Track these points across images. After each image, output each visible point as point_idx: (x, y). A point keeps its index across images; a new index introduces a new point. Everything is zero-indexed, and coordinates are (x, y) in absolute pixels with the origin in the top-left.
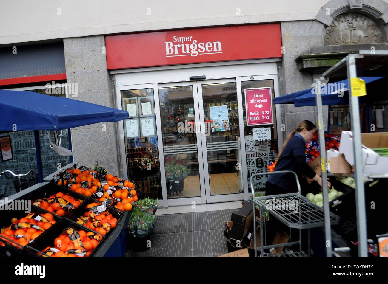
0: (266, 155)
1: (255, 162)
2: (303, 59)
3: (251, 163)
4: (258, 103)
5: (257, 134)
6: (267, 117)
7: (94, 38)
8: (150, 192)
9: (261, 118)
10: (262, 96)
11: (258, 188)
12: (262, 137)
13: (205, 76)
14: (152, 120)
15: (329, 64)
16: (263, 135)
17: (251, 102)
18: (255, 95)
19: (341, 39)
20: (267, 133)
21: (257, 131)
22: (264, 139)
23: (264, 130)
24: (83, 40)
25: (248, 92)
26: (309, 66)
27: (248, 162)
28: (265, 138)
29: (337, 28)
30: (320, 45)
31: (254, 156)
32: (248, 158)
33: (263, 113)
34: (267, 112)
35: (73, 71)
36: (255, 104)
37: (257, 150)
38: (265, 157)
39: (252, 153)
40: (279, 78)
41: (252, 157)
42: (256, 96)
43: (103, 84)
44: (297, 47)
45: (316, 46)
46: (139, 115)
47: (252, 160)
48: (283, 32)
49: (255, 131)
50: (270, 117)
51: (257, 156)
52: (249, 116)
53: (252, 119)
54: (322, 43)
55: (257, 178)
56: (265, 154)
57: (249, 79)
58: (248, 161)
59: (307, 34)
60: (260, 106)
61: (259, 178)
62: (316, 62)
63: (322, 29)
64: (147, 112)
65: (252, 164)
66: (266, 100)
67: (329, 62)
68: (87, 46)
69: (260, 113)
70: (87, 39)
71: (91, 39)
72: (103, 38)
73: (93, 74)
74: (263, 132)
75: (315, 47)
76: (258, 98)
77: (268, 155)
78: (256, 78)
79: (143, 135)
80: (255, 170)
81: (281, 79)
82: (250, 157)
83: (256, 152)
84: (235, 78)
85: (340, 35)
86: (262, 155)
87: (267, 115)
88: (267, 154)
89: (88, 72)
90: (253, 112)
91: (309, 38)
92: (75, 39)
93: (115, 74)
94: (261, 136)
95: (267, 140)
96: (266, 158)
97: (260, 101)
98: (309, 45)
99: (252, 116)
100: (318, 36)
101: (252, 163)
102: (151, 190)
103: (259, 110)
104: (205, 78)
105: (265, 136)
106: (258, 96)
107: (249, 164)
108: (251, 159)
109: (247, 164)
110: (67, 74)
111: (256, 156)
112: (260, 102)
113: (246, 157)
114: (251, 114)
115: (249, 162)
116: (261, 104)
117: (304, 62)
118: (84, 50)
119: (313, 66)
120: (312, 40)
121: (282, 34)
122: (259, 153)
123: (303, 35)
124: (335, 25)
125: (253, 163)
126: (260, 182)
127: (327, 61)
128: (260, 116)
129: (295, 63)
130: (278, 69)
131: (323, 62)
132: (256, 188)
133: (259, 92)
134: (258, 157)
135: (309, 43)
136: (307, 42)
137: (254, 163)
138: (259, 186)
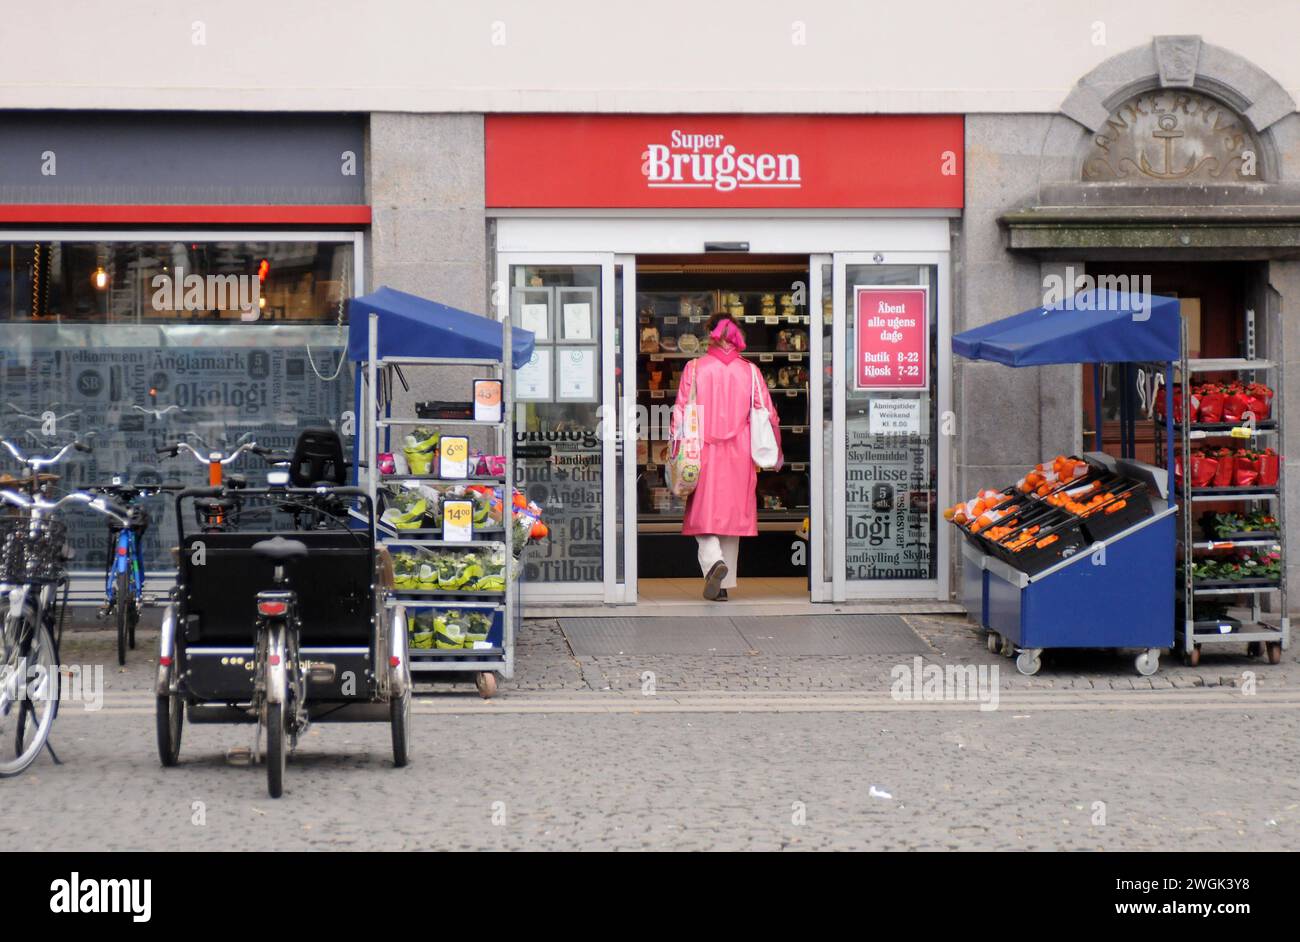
0: (904, 477)
1: (870, 495)
2: (1011, 226)
3: (857, 497)
4: (891, 330)
5: (882, 415)
6: (913, 371)
7: (457, 120)
8: (568, 558)
9: (894, 370)
10: (901, 309)
11: (874, 569)
12: (895, 423)
13: (748, 244)
14: (589, 355)
15: (1080, 241)
16: (898, 420)
17: (871, 323)
18: (881, 306)
19: (1139, 162)
20: (908, 416)
21: (882, 407)
22: (898, 430)
23: (900, 406)
24: (426, 121)
25: (864, 296)
26: (1026, 244)
27: (851, 495)
28: (903, 429)
29: (1128, 130)
30: (1067, 182)
31: (868, 477)
32: (850, 482)
33: (901, 357)
34: (913, 357)
35: (391, 202)
36: (880, 330)
37: (880, 462)
38: (899, 481)
39: (863, 468)
40: (953, 262)
41: (861, 479)
42: (885, 308)
43: (472, 248)
44: (1003, 186)
45: (1056, 184)
46: (555, 338)
47: (862, 488)
48: (968, 141)
49: (876, 406)
50: (920, 371)
51: (878, 477)
52: (863, 364)
53: (870, 372)
54: (1073, 177)
55: (874, 542)
56: (898, 474)
57: (868, 259)
58: (850, 490)
59: (1034, 149)
60: (896, 337)
61: (878, 542)
62: (1044, 234)
63: (1077, 138)
64: (578, 332)
65: (862, 500)
66: (912, 323)
67: (1078, 237)
68: (437, 138)
69: (893, 357)
70: (437, 120)
71: (447, 120)
72: (482, 120)
73: (445, 218)
74: (899, 411)
75: (1055, 188)
76: (892, 316)
77: (908, 476)
78: (888, 259)
79: (562, 395)
80: (870, 517)
81: (958, 266)
82: (856, 479)
83: (875, 467)
84: (832, 255)
85: (1134, 151)
86: (890, 474)
87: (913, 364)
88: (906, 473)
89: (433, 211)
90: (874, 353)
91: (1040, 164)
92: (404, 116)
93: (495, 219)
94: (891, 420)
95: (908, 434)
96: (902, 485)
97: (896, 323)
98: (1037, 182)
99: (870, 364)
100: (1063, 158)
101: (862, 496)
102: (571, 554)
103: (892, 349)
104: (748, 250)
105: (905, 424)
106: (891, 309)
107: (853, 500)
108: (858, 484)
109: (847, 499)
110: (375, 212)
111: (873, 476)
112: (896, 326)
113: (847, 479)
114: (868, 357)
115: (853, 493)
116: (899, 331)
117: (1014, 234)
118: (426, 149)
119: (1036, 245)
120: (1047, 169)
121: (966, 147)
122: (883, 469)
123: (1024, 153)
124: (1122, 120)
125: (864, 498)
126: (880, 551)
127: (1076, 233)
128: (893, 365)
129: (997, 228)
130: (952, 239)
131: (1064, 235)
132: (869, 571)
133: (893, 298)
134: (880, 482)
135: (1038, 176)
136: (1033, 173)
137: (867, 497)
138: (876, 563)
